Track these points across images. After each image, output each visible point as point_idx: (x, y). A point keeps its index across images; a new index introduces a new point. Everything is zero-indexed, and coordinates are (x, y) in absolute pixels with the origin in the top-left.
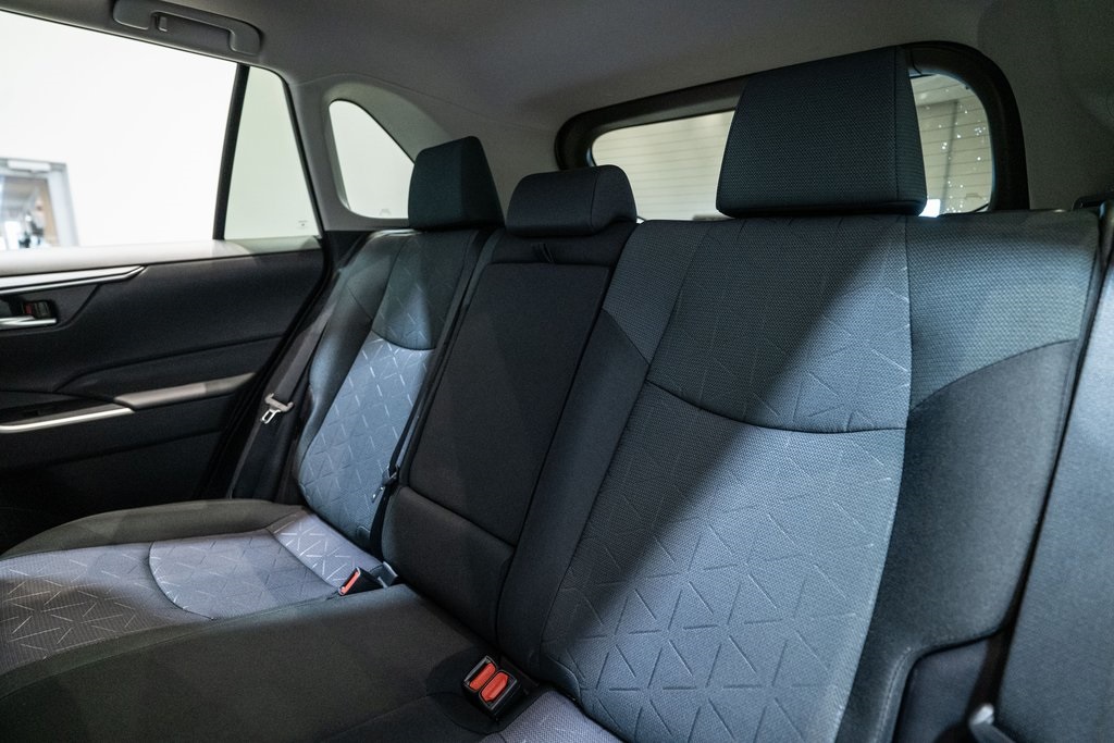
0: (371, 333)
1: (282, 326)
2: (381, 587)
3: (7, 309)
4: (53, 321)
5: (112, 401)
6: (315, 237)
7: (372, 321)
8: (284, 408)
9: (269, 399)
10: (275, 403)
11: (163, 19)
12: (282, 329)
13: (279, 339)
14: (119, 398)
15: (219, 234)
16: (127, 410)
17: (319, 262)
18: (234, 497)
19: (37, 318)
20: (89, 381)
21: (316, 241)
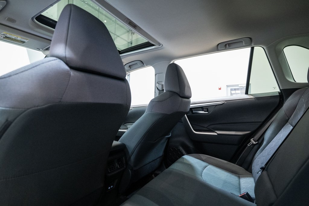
0: (288, 123)
1: (263, 119)
2: (254, 203)
3: (201, 110)
4: (207, 113)
5: (214, 132)
6: (278, 92)
7: (289, 119)
8: (255, 143)
9: (252, 140)
10: (253, 141)
11: (227, 45)
12: (263, 120)
13: (261, 123)
14: (216, 131)
15: (247, 93)
16: (216, 134)
17: (278, 100)
18: (237, 164)
19: (205, 112)
20: (212, 126)
21: (278, 93)
